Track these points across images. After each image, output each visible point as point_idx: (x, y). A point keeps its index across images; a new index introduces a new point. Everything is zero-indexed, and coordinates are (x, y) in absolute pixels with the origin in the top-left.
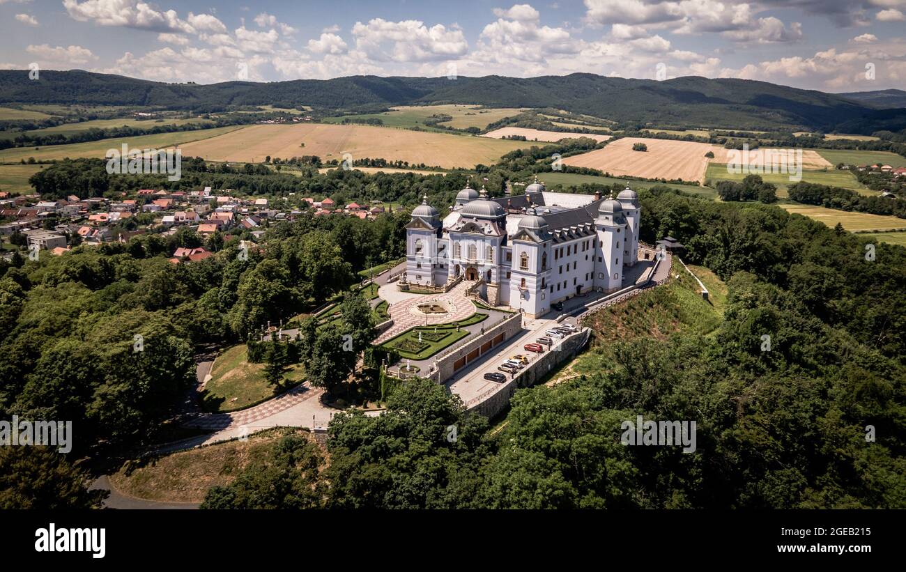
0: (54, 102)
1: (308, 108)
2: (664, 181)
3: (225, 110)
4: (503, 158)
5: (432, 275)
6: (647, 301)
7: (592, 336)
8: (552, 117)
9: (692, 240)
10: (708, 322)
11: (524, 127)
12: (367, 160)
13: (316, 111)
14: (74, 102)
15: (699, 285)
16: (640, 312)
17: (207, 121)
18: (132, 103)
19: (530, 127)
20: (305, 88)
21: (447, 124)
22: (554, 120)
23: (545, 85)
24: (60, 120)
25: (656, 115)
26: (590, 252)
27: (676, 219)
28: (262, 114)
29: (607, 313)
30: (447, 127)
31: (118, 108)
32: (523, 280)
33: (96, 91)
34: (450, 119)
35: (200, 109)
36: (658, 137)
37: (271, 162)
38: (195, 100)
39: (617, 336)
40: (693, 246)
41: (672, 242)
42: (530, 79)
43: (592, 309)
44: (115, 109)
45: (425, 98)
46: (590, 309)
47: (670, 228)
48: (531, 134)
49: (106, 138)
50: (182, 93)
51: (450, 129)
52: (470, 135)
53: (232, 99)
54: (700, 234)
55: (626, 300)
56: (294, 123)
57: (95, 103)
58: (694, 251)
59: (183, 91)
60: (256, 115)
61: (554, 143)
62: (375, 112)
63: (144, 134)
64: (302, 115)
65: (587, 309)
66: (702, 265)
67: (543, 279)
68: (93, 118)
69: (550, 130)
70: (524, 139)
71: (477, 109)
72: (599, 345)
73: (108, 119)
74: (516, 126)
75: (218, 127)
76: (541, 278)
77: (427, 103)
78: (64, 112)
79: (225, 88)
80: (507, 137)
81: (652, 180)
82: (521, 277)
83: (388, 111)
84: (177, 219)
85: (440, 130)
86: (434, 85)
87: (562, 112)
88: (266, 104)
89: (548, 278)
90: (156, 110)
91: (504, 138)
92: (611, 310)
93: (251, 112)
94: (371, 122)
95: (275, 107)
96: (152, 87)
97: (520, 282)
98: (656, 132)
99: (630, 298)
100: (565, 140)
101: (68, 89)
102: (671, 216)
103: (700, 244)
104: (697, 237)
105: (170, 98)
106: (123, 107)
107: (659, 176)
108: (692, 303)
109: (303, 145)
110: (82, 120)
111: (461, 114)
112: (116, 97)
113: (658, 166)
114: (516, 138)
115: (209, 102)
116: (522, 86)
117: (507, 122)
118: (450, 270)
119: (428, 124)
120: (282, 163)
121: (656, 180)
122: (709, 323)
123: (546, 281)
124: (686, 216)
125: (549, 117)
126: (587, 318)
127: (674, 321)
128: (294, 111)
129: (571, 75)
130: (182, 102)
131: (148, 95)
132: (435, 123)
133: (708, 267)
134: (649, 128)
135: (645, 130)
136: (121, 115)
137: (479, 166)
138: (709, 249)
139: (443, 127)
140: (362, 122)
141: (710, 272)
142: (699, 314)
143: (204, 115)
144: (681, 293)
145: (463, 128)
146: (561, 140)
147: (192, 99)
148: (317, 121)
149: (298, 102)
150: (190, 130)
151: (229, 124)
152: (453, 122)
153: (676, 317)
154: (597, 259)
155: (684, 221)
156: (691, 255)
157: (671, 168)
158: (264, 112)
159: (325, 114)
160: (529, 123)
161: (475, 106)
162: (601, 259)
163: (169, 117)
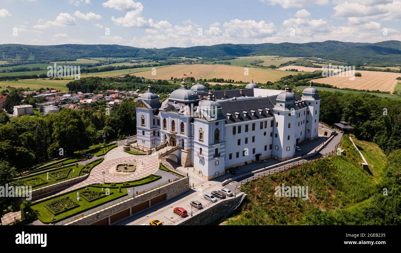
0: (102, 57)
1: (201, 58)
2: (368, 91)
3: (166, 59)
4: (281, 79)
5: (151, 140)
6: (308, 170)
7: (246, 200)
8: (313, 61)
9: (365, 124)
10: (362, 192)
11: (298, 65)
12: (215, 79)
13: (204, 59)
14: (109, 56)
15: (361, 158)
16: (300, 179)
17: (157, 63)
18: (131, 56)
19: (301, 65)
20: (200, 49)
21: (260, 64)
22: (314, 62)
23: (311, 46)
24: (102, 63)
25: (370, 59)
26: (269, 129)
27: (354, 109)
28: (180, 61)
29: (268, 181)
30: (261, 65)
31: (125, 58)
32: (201, 149)
33: (118, 52)
34: (263, 62)
35: (156, 59)
36: (369, 70)
37: (173, 79)
38: (155, 55)
39: (271, 200)
40: (366, 128)
41: (345, 125)
42: (304, 44)
43: (256, 176)
44: (123, 59)
45: (253, 53)
46: (256, 175)
47: (350, 115)
48: (300, 69)
49: (114, 70)
50: (150, 52)
51: (262, 66)
52: (271, 69)
53: (170, 55)
54: (371, 120)
55: (289, 169)
56: (192, 64)
57: (117, 57)
58: (367, 131)
59: (151, 51)
60: (177, 61)
61: (312, 73)
62: (229, 59)
63: (130, 68)
64: (197, 61)
65: (253, 175)
66: (372, 141)
67: (217, 150)
68: (114, 62)
69: (311, 67)
70: (297, 71)
71: (277, 57)
72: (250, 209)
73: (120, 63)
74: (294, 65)
75: (160, 66)
76: (214, 149)
77: (254, 55)
78: (104, 60)
79: (168, 50)
80: (288, 70)
81: (361, 91)
82: (200, 147)
83: (235, 59)
84: (115, 103)
85: (257, 67)
86: (258, 47)
87: (319, 59)
88: (183, 57)
89: (221, 149)
90: (139, 59)
91: (287, 70)
92: (272, 178)
93: (176, 60)
94: (226, 63)
95: (186, 57)
96: (139, 50)
97: (199, 151)
98: (368, 67)
99: (295, 167)
100: (318, 71)
101: (108, 51)
102: (350, 107)
103: (371, 127)
104: (368, 122)
105: (145, 54)
106: (127, 58)
107: (366, 89)
108: (350, 173)
109: (191, 73)
110: (110, 63)
111: (268, 60)
112: (125, 54)
113: (366, 84)
114: (293, 70)
115: (160, 56)
116: (300, 47)
117: (290, 63)
118: (162, 138)
119: (252, 64)
120: (178, 80)
121: (364, 91)
122: (364, 192)
123: (219, 151)
124: (361, 108)
125: (312, 61)
126: (248, 183)
127: (330, 189)
128: (194, 59)
129: (325, 42)
130: (150, 56)
131: (137, 53)
132: (255, 64)
133: (376, 142)
134: (365, 66)
135: (362, 67)
136: (125, 61)
137: (268, 82)
138: (377, 131)
139: (258, 66)
140: (222, 63)
141: (377, 147)
142: (355, 183)
143: (156, 61)
144: (340, 166)
145: (268, 66)
146: (315, 71)
147: (154, 55)
148: (202, 63)
149: (197, 55)
150: (148, 67)
151: (165, 64)
152: (264, 63)
153: (333, 184)
154: (274, 135)
155: (360, 111)
156: (364, 134)
157: (375, 85)
158: (181, 60)
159: (207, 60)
160: (301, 63)
161: (276, 56)
162: (277, 135)
163: (143, 62)
